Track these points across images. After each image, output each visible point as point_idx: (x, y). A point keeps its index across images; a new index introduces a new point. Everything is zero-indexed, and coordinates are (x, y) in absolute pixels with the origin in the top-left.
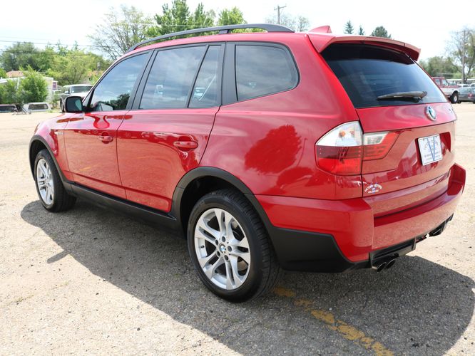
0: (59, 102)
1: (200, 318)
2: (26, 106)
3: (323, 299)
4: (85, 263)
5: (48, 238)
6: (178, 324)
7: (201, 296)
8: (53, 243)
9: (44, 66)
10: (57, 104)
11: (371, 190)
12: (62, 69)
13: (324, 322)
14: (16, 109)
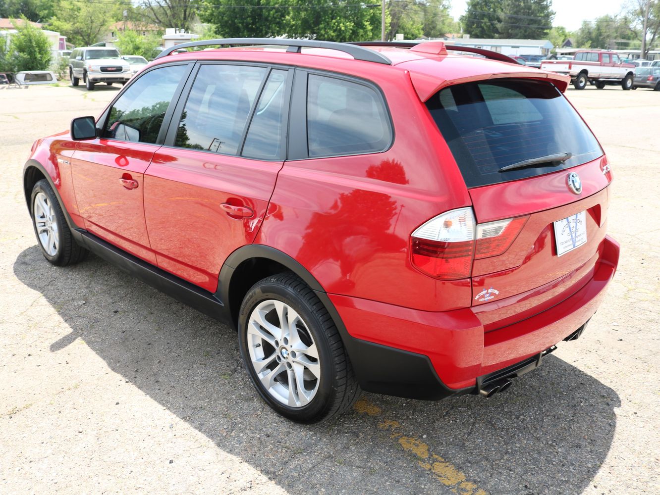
0: (68, 71)
1: (252, 446)
2: (20, 76)
3: (416, 420)
4: (101, 352)
5: (51, 310)
6: (223, 454)
7: (255, 410)
8: (58, 318)
9: (46, 12)
10: (65, 73)
11: (483, 297)
12: (72, 18)
13: (415, 456)
14: (7, 80)
